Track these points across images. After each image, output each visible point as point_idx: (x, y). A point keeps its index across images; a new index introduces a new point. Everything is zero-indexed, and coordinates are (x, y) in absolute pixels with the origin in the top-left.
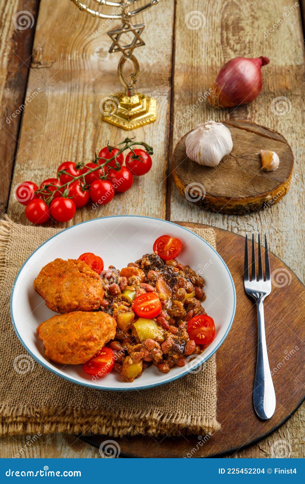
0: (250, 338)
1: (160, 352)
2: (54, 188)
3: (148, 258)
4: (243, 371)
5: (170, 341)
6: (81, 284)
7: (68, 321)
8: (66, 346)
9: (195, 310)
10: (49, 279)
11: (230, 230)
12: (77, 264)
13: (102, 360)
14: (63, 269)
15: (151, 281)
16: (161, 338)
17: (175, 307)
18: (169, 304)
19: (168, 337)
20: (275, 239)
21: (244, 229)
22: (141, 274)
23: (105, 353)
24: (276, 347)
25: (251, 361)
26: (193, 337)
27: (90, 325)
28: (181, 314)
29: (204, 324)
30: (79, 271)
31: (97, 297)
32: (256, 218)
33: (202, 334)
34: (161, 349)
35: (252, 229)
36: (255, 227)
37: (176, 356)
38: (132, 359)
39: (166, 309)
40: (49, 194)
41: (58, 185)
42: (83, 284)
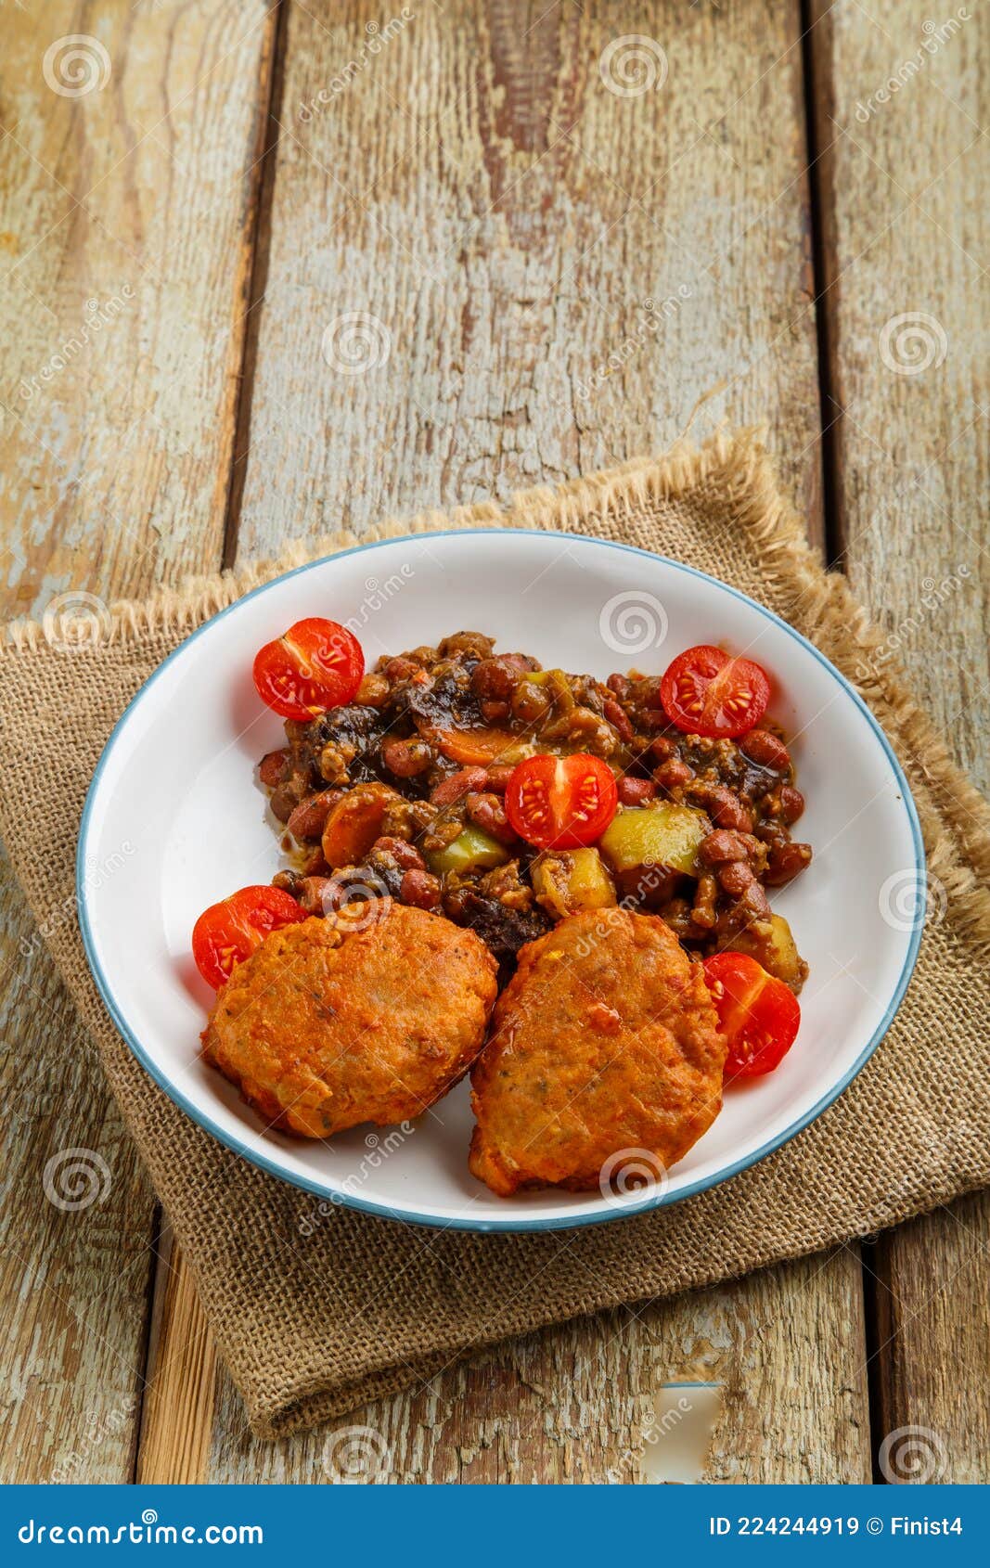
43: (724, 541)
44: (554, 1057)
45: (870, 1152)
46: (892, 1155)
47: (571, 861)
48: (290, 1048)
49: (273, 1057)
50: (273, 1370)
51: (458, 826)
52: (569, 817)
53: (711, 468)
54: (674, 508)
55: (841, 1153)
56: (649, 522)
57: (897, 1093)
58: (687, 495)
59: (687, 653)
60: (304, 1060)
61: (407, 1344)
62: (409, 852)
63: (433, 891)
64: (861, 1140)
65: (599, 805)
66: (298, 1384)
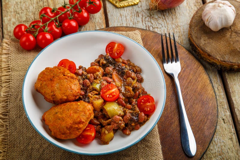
0: (173, 103)
1: (123, 123)
2: (38, 26)
3: (103, 59)
4: (173, 126)
5: (128, 115)
6: (66, 84)
7: (63, 111)
8: (65, 129)
9: (139, 91)
10: (45, 83)
11: (148, 29)
12: (60, 70)
13: (89, 133)
14: (52, 75)
15: (108, 75)
16: (122, 113)
17: (127, 91)
18: (123, 89)
19: (126, 113)
20: (177, 32)
21: (157, 27)
22: (101, 70)
23: (89, 128)
24: (190, 106)
25: (176, 118)
26: (142, 110)
27: (78, 113)
28: (131, 95)
29: (148, 101)
30: (63, 75)
31: (77, 91)
32: (163, 18)
33: (147, 108)
34: (124, 121)
35: (161, 27)
36: (163, 25)
37: (133, 124)
38: (107, 130)
39: (121, 93)
40: (35, 31)
41: (41, 24)
42: (67, 84)
47: (99, 99)
51: (99, 82)
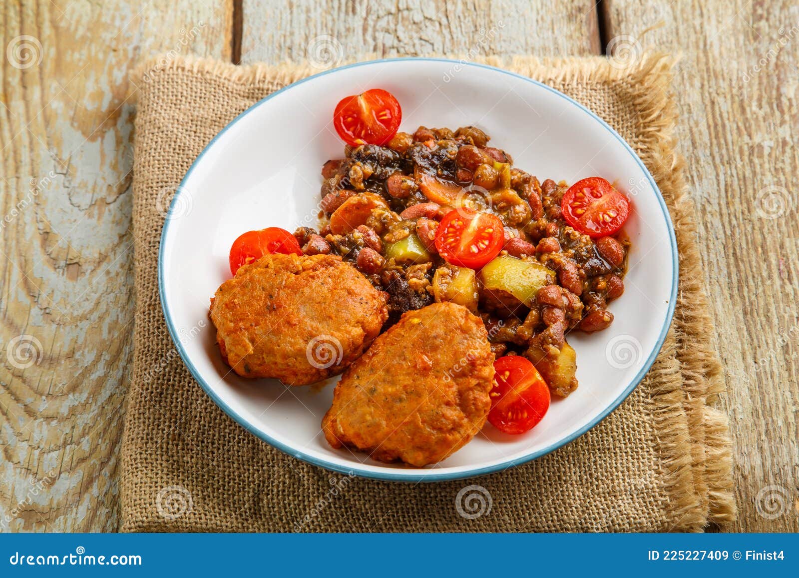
1: (576, 298)
5: (571, 266)
6: (328, 293)
7: (387, 370)
14: (260, 293)
15: (408, 197)
17: (503, 208)
19: (559, 264)
22: (378, 198)
23: (507, 374)
30: (293, 275)
34: (571, 292)
37: (603, 285)
38: (553, 344)
42: (329, 289)
43: (625, 117)
44: (387, 377)
45: (536, 498)
46: (548, 504)
47: (457, 274)
48: (241, 320)
49: (231, 321)
50: (139, 510)
51: (407, 232)
52: (469, 247)
53: (633, 72)
54: (604, 89)
55: (520, 494)
56: (585, 93)
57: (568, 470)
58: (614, 84)
59: (589, 179)
60: (246, 329)
61: (219, 522)
62: (374, 238)
63: (376, 265)
64: (534, 490)
65: (487, 247)
66: (148, 522)
